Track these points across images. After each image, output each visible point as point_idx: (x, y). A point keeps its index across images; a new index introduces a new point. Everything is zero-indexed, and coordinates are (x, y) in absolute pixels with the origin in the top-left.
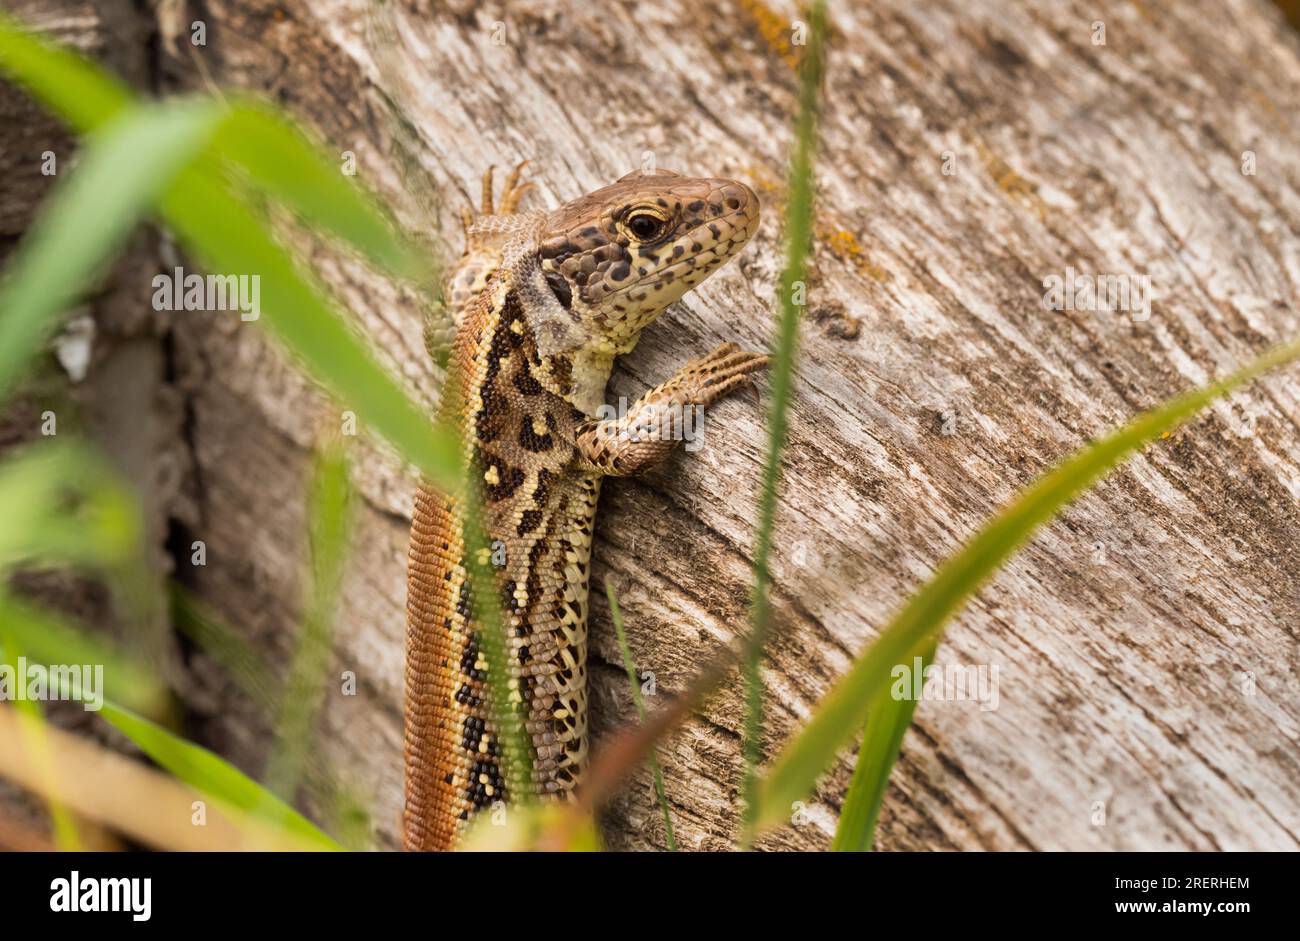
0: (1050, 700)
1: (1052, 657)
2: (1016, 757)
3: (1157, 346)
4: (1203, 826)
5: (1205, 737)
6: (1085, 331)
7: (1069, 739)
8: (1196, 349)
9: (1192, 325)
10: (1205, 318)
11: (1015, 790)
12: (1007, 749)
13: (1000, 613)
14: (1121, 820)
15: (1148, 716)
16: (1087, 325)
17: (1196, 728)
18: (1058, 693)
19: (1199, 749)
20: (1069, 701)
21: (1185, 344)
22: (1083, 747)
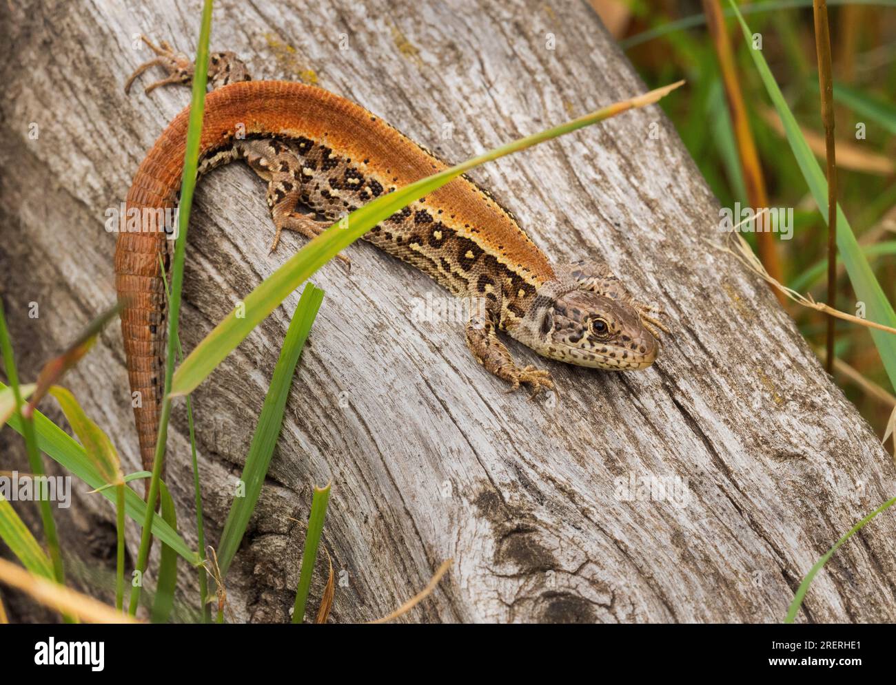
0: (371, 326)
1: (377, 303)
2: (347, 355)
3: (467, 140)
4: (440, 398)
5: (451, 349)
6: (429, 129)
7: (377, 347)
8: (487, 142)
9: (487, 129)
10: (495, 126)
11: (345, 373)
12: (344, 351)
13: (353, 278)
14: (396, 392)
15: (422, 336)
16: (431, 126)
17: (447, 345)
18: (376, 322)
19: (446, 356)
20: (381, 327)
21: (481, 139)
22: (384, 352)
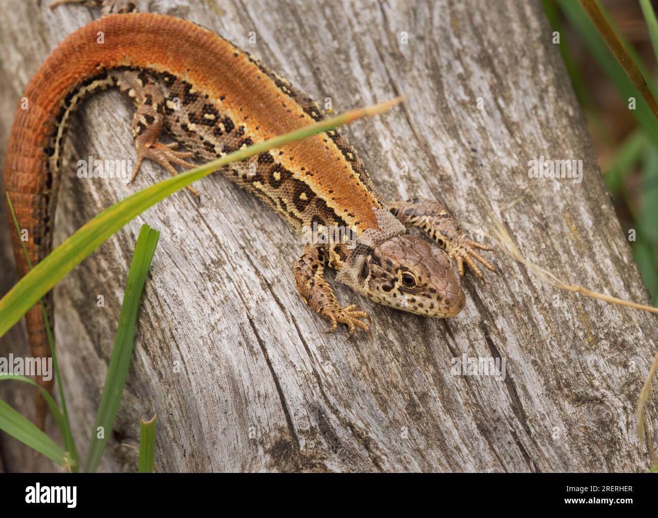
0: (208, 262)
1: (220, 238)
2: (179, 293)
3: (347, 60)
4: (262, 338)
5: (282, 286)
6: (312, 48)
7: (209, 285)
8: (366, 61)
9: (370, 48)
10: (378, 44)
11: (175, 311)
12: (177, 289)
13: (202, 210)
14: (219, 332)
15: (257, 272)
16: (315, 45)
17: (279, 281)
18: (214, 257)
19: (276, 293)
20: (219, 263)
21: (361, 58)
22: (215, 289)
